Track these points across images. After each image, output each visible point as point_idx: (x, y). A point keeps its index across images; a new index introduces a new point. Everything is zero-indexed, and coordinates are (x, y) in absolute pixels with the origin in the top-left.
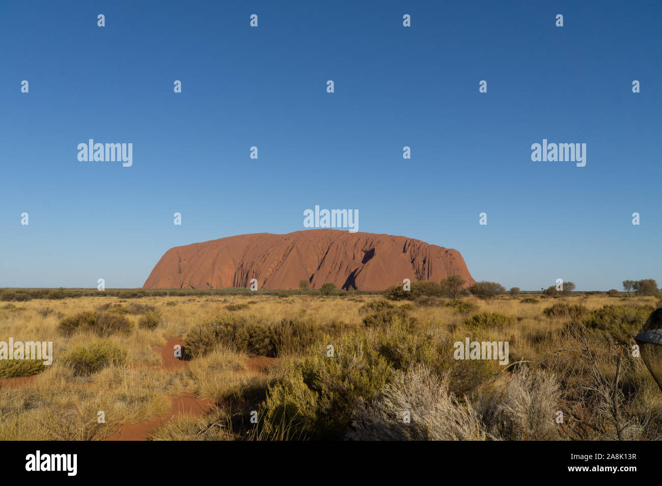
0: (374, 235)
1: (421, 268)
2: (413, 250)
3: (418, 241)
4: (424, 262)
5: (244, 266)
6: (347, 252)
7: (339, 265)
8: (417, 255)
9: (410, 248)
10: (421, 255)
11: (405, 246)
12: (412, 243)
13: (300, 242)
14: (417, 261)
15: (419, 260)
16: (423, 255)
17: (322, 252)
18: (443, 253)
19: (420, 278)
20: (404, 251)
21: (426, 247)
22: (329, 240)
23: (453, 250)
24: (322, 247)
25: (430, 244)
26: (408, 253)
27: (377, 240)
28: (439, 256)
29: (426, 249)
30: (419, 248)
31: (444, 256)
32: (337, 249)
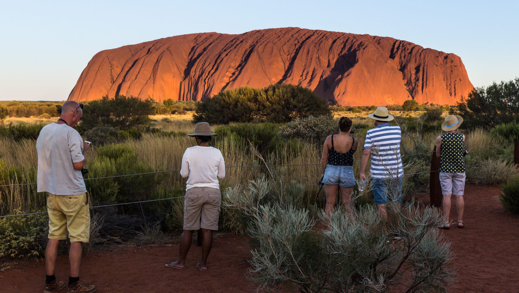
0: (355, 36)
1: (413, 77)
2: (403, 55)
3: (410, 44)
4: (417, 69)
5: (192, 73)
6: (321, 58)
7: (310, 74)
8: (409, 61)
9: (399, 52)
10: (414, 61)
11: (392, 50)
12: (401, 45)
13: (261, 44)
14: (409, 69)
15: (412, 67)
16: (416, 62)
17: (289, 56)
18: (441, 59)
19: (411, 89)
20: (392, 56)
21: (420, 51)
22: (297, 41)
23: (452, 55)
24: (289, 51)
25: (424, 48)
26: (397, 59)
27: (358, 43)
28: (436, 64)
29: (420, 54)
30: (411, 53)
31: (442, 63)
32: (308, 53)
